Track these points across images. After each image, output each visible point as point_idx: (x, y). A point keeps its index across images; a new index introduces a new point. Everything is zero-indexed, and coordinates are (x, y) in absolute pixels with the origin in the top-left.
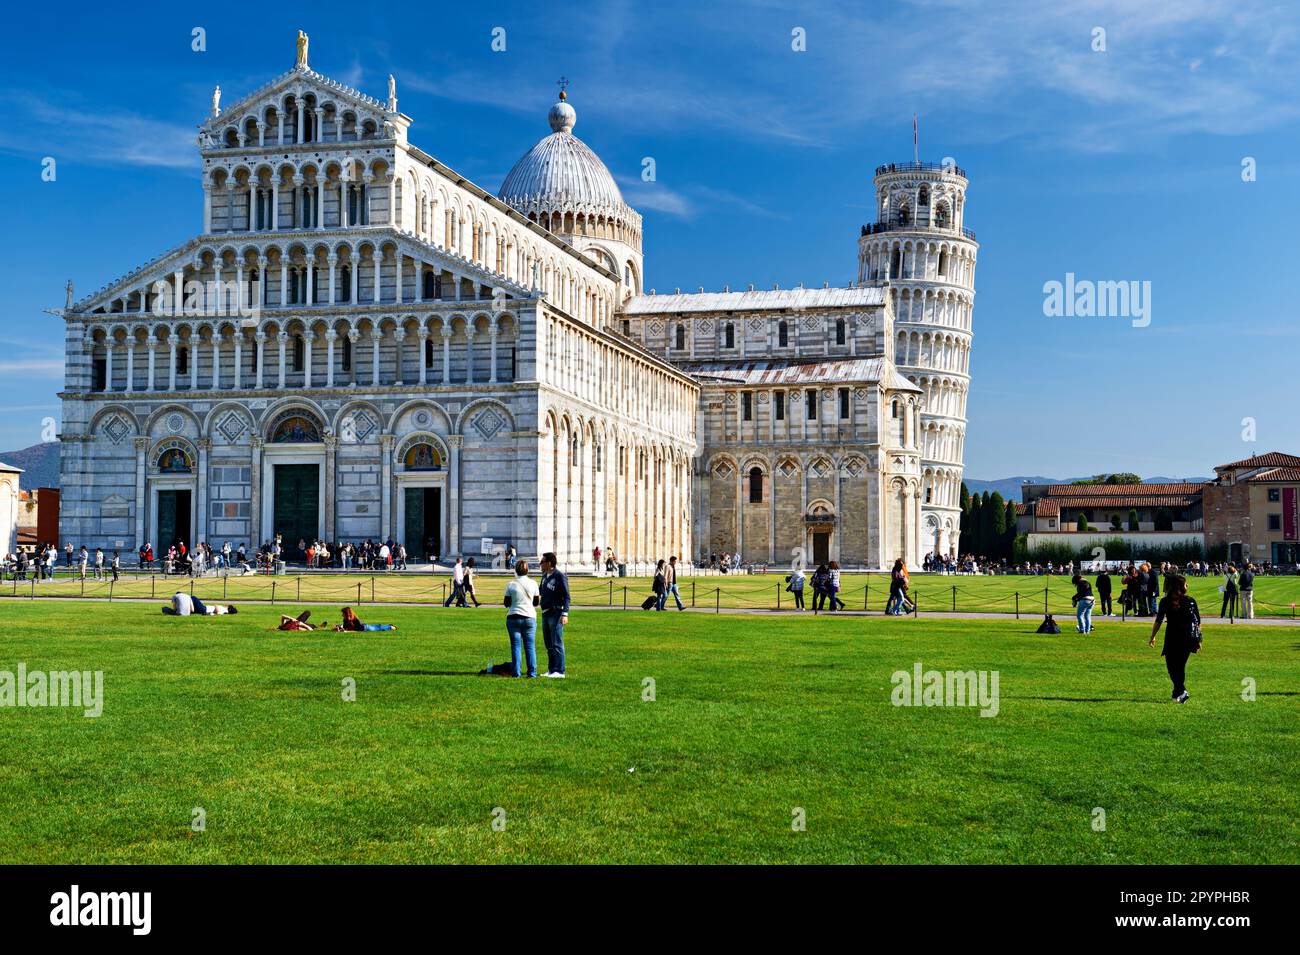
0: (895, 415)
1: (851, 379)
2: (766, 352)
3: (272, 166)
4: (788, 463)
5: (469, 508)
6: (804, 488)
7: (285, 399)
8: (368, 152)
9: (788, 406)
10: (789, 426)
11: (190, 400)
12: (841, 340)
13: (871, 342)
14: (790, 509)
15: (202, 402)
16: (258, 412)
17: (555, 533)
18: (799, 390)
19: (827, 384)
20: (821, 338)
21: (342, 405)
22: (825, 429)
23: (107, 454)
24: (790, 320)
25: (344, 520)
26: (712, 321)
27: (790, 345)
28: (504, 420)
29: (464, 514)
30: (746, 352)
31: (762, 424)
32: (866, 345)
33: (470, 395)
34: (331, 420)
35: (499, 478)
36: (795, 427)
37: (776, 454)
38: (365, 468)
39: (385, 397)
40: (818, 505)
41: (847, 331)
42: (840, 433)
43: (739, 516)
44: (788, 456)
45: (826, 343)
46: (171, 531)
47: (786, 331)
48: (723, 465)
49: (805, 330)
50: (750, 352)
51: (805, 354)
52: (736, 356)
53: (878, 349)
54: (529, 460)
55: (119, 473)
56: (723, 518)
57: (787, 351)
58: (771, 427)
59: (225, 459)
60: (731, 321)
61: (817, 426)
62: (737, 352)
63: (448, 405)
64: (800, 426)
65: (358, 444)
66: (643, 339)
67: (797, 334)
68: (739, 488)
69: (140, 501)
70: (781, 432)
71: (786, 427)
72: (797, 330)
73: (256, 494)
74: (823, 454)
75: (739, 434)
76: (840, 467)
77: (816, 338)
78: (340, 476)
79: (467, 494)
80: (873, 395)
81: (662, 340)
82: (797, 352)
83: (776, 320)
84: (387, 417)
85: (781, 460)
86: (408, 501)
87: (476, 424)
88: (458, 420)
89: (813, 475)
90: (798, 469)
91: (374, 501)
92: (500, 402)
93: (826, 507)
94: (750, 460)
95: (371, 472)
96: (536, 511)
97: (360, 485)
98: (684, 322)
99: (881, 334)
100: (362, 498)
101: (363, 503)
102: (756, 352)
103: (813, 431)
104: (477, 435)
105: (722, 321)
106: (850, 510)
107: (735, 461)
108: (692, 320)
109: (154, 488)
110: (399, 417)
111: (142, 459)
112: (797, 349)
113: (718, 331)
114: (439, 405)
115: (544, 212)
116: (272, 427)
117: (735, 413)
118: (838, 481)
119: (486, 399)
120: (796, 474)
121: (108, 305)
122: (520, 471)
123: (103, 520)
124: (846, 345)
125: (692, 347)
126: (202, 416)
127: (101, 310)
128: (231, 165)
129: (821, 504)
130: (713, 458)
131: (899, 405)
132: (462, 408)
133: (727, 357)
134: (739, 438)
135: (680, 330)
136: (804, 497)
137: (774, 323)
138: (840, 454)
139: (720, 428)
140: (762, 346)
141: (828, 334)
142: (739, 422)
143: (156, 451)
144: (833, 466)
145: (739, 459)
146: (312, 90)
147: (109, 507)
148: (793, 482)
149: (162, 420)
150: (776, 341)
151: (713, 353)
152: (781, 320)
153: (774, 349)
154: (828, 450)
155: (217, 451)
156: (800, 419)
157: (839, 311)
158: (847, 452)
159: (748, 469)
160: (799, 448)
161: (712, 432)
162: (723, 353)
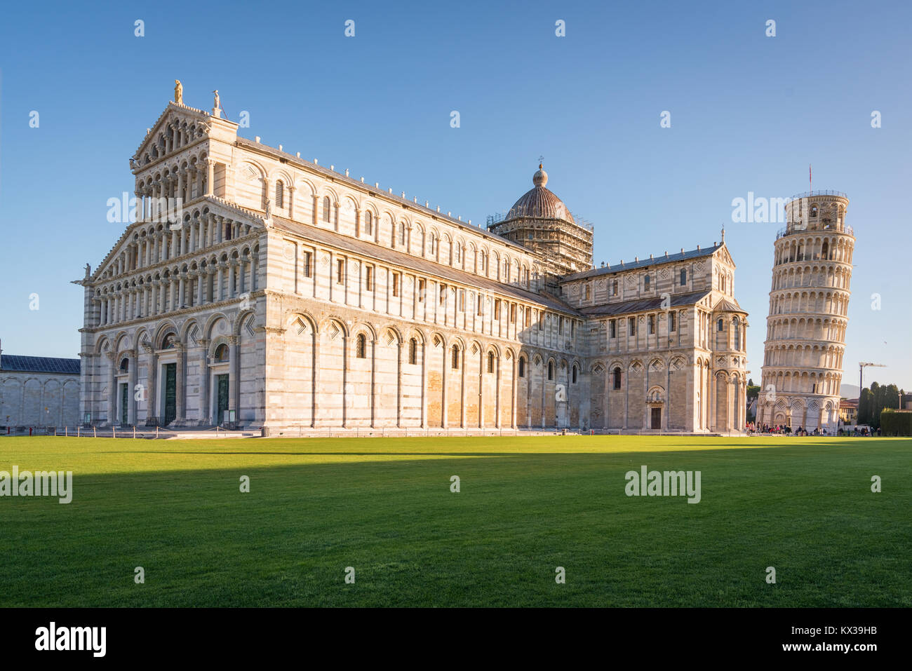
0: (721, 328)
1: (677, 305)
2: (637, 295)
4: (637, 364)
6: (646, 379)
9: (638, 327)
10: (637, 340)
12: (683, 282)
13: (703, 281)
14: (637, 393)
16: (152, 332)
17: (314, 404)
18: (643, 316)
20: (670, 283)
22: (660, 340)
23: (104, 364)
24: (651, 274)
26: (605, 280)
27: (652, 290)
29: (241, 391)
30: (624, 297)
31: (620, 339)
32: (699, 284)
34: (180, 332)
36: (642, 339)
37: (629, 358)
40: (654, 390)
41: (688, 277)
42: (670, 341)
43: (607, 398)
44: (636, 359)
45: (673, 285)
47: (649, 281)
48: (599, 367)
49: (661, 279)
50: (626, 297)
51: (659, 294)
52: (617, 300)
53: (708, 285)
54: (261, 349)
56: (597, 400)
57: (649, 293)
58: (627, 341)
60: (615, 279)
61: (655, 338)
62: (619, 298)
64: (644, 339)
66: (568, 296)
67: (655, 282)
68: (607, 381)
70: (632, 344)
71: (635, 340)
72: (655, 279)
74: (658, 355)
75: (607, 347)
76: (669, 364)
77: (667, 283)
79: (242, 377)
80: (691, 314)
81: (578, 295)
82: (655, 293)
83: (643, 275)
85: (632, 361)
86: (220, 384)
87: (247, 327)
88: (234, 324)
89: (652, 370)
90: (642, 367)
93: (660, 390)
94: (614, 363)
96: (265, 388)
98: (589, 283)
99: (710, 275)
100: (196, 383)
102: (631, 296)
103: (653, 341)
104: (247, 334)
105: (610, 280)
107: (605, 364)
108: (593, 281)
109: (119, 382)
112: (655, 291)
113: (608, 286)
116: (161, 341)
117: (606, 334)
118: (667, 373)
120: (641, 371)
122: (257, 358)
124: (687, 285)
125: (593, 297)
129: (656, 390)
130: (592, 363)
131: (724, 322)
133: (614, 302)
134: (608, 350)
135: (588, 289)
136: (645, 385)
137: (641, 277)
138: (668, 355)
139: (597, 344)
140: (634, 293)
141: (675, 279)
142: (608, 340)
143: (119, 360)
144: (665, 364)
145: (607, 363)
148: (639, 376)
150: (643, 288)
151: (605, 300)
152: (645, 274)
153: (641, 293)
154: (661, 352)
155: (140, 358)
156: (644, 335)
157: (682, 264)
158: (674, 353)
159: (613, 369)
160: (643, 354)
161: (592, 347)
162: (611, 299)
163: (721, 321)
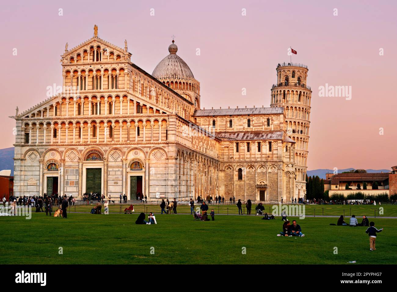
0: (287, 150)
1: (272, 139)
2: (243, 129)
3: (86, 69)
4: (251, 167)
5: (152, 183)
7: (90, 146)
8: (118, 65)
9: (251, 148)
11: (58, 147)
12: (268, 125)
13: (278, 126)
14: (252, 182)
15: (62, 148)
16: (81, 151)
18: (254, 142)
19: (264, 140)
20: (262, 124)
21: (109, 148)
22: (263, 156)
23: (30, 165)
24: (251, 118)
25: (110, 187)
26: (225, 118)
27: (251, 127)
28: (164, 154)
29: (150, 185)
30: (236, 129)
31: (241, 153)
33: (152, 145)
34: (106, 153)
35: (162, 173)
36: (254, 154)
37: (247, 164)
38: (117, 169)
39: (124, 146)
40: (261, 181)
41: (271, 122)
42: (269, 156)
43: (235, 185)
44: (251, 164)
45: (263, 126)
46: (51, 190)
47: (250, 122)
48: (229, 168)
49: (257, 122)
50: (237, 129)
51: (256, 130)
52: (233, 130)
53: (281, 128)
54: (172, 167)
55: (33, 171)
56: (229, 185)
57: (250, 129)
58: (245, 155)
59: (70, 166)
60: (231, 119)
61: (261, 154)
62: (233, 129)
63: (145, 149)
65: (115, 161)
66: (201, 125)
67: (254, 123)
68: (234, 175)
69: (41, 180)
70: (248, 156)
71: (250, 155)
73: (80, 178)
74: (262, 163)
76: (269, 168)
77: (260, 124)
78: (109, 172)
79: (151, 178)
81: (207, 125)
83: (246, 118)
84: (125, 153)
85: (248, 166)
86: (131, 180)
87: (154, 155)
88: (148, 153)
89: (259, 171)
90: (254, 169)
91: (120, 180)
92: (162, 148)
93: (264, 181)
94: (238, 166)
95: (119, 171)
97: (115, 175)
98: (215, 119)
99: (282, 123)
100: (116, 179)
101: (116, 181)
102: (240, 129)
103: (260, 156)
104: (155, 159)
105: (228, 118)
106: (272, 182)
108: (218, 118)
109: (46, 176)
110: (129, 152)
111: (41, 166)
112: (254, 128)
113: (226, 122)
114: (142, 148)
115: (168, 81)
116: (86, 156)
117: (233, 150)
118: (268, 173)
119: (158, 147)
120: (254, 171)
121: (30, 115)
122: (169, 170)
123: (28, 187)
124: (270, 127)
125: (218, 127)
126: (62, 152)
127: (28, 117)
128: (72, 69)
129: (262, 181)
130: (225, 165)
131: (288, 147)
132: (150, 150)
133: (230, 131)
134: (234, 158)
135: (214, 122)
136: (256, 178)
137: (246, 119)
138: (268, 164)
139: (228, 155)
140: (242, 127)
141: (264, 123)
142: (234, 153)
143: (46, 164)
144: (266, 168)
145: (234, 166)
146: (99, 44)
147: (30, 182)
148: (253, 173)
149: (48, 153)
150: (247, 125)
151: (225, 129)
152: (248, 118)
153: (246, 128)
154: (264, 162)
155: (67, 164)
156: (255, 152)
157: (268, 115)
158: (271, 163)
159: (237, 169)
160: (255, 162)
161: (225, 156)
162: (228, 129)
163: (287, 146)
